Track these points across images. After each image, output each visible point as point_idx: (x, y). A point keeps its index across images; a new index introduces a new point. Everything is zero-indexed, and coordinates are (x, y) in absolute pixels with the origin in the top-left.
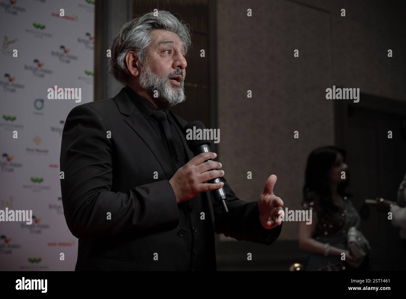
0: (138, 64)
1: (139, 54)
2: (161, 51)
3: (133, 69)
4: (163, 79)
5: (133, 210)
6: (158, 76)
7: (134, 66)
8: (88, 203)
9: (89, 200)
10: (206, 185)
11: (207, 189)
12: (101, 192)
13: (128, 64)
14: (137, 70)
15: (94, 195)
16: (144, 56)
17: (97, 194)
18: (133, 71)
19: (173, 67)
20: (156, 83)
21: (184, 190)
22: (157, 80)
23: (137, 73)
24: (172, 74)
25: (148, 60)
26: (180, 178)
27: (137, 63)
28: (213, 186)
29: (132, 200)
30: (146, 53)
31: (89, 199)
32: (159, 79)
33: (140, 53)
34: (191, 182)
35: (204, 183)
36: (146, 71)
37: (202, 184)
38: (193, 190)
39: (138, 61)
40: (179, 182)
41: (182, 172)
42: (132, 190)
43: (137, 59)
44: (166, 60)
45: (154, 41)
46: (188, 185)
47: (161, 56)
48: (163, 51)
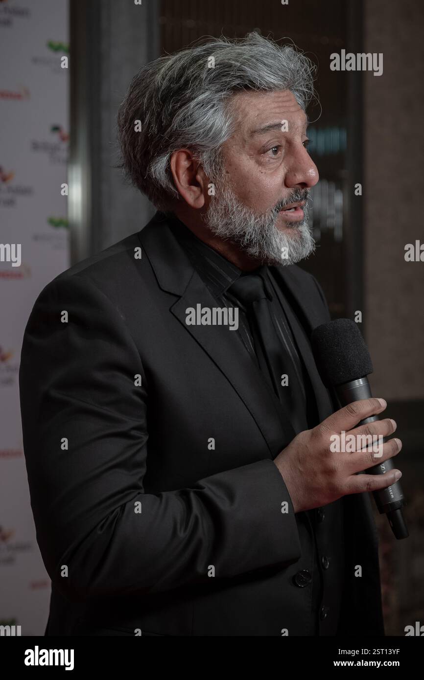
0: (202, 178)
1: (204, 158)
2: (259, 151)
3: (190, 190)
4: (265, 217)
5: (200, 542)
6: (255, 213)
7: (193, 182)
8: (99, 532)
9: (103, 525)
10: (363, 479)
11: (365, 488)
12: (127, 502)
13: (176, 178)
14: (201, 191)
15: (113, 512)
16: (217, 164)
17: (119, 509)
18: (191, 196)
19: (286, 183)
20: (250, 230)
21: (310, 489)
22: (252, 221)
23: (202, 201)
24: (284, 202)
25: (227, 172)
26: (301, 460)
27: (199, 177)
28: (378, 480)
29: (197, 518)
30: (222, 157)
31: (102, 523)
32: (255, 219)
33: (205, 156)
34: (329, 472)
35: (357, 474)
36: (223, 198)
37: (352, 476)
38: (333, 489)
39: (202, 174)
40: (301, 469)
41: (306, 446)
42: (195, 493)
43: (201, 167)
44: (269, 172)
45: (239, 125)
46: (321, 480)
47: (259, 163)
48: (263, 151)
